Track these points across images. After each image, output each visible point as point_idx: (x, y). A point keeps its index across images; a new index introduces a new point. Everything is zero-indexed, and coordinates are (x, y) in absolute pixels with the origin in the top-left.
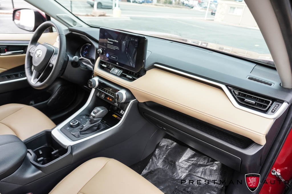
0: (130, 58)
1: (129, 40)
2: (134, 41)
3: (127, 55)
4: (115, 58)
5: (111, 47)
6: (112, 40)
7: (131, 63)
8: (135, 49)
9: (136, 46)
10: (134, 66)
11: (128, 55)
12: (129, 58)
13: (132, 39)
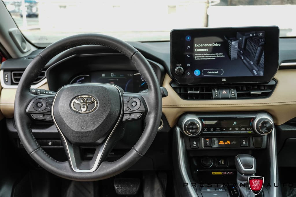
0: (252, 63)
1: (244, 37)
2: (256, 36)
3: (245, 61)
4: (217, 72)
5: (204, 58)
6: (205, 45)
7: (254, 71)
8: (259, 48)
9: (260, 44)
10: (262, 73)
11: (247, 61)
12: (250, 64)
13: (251, 35)
